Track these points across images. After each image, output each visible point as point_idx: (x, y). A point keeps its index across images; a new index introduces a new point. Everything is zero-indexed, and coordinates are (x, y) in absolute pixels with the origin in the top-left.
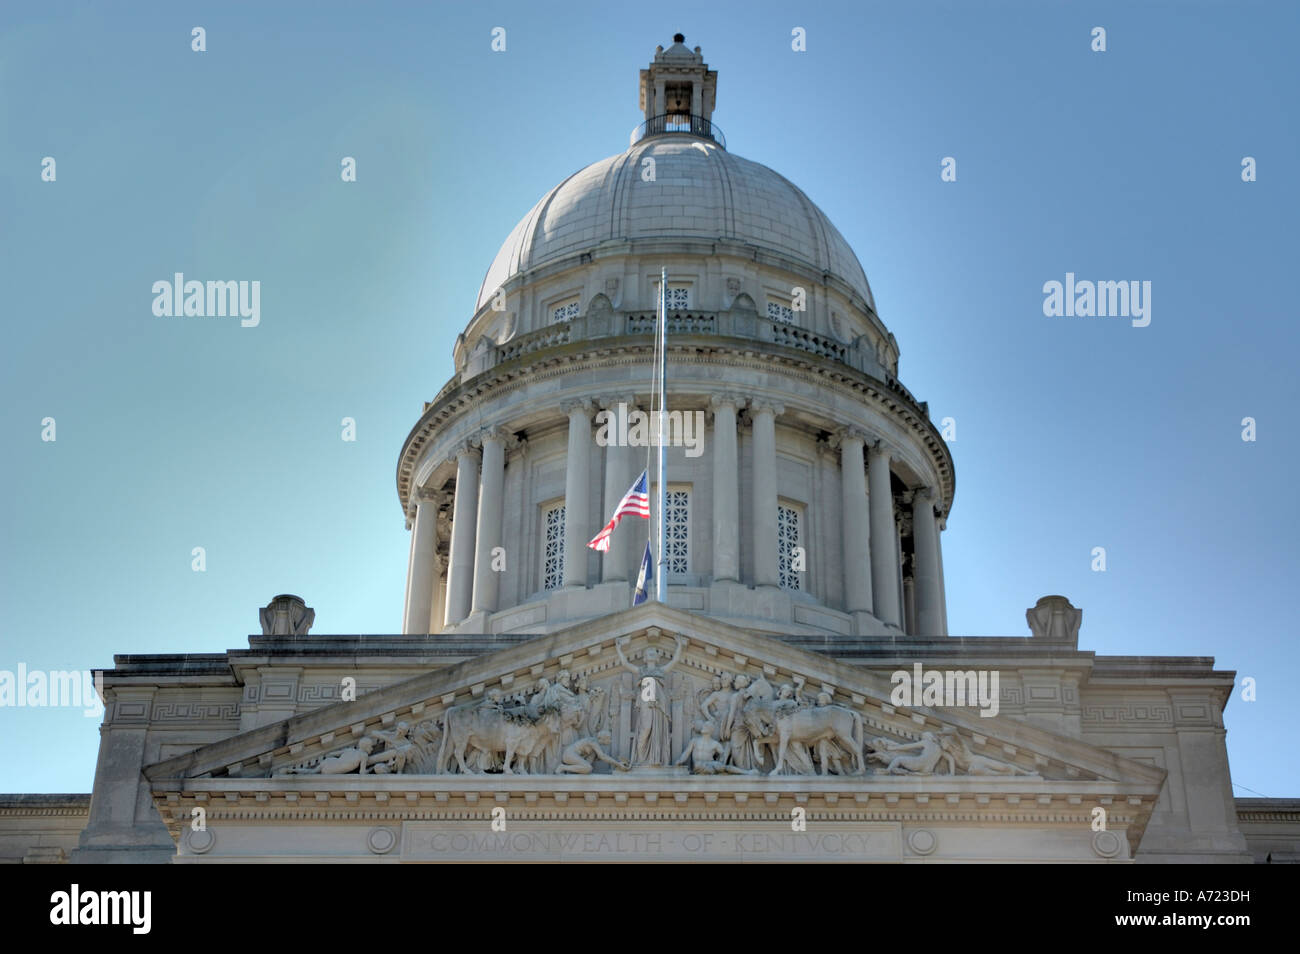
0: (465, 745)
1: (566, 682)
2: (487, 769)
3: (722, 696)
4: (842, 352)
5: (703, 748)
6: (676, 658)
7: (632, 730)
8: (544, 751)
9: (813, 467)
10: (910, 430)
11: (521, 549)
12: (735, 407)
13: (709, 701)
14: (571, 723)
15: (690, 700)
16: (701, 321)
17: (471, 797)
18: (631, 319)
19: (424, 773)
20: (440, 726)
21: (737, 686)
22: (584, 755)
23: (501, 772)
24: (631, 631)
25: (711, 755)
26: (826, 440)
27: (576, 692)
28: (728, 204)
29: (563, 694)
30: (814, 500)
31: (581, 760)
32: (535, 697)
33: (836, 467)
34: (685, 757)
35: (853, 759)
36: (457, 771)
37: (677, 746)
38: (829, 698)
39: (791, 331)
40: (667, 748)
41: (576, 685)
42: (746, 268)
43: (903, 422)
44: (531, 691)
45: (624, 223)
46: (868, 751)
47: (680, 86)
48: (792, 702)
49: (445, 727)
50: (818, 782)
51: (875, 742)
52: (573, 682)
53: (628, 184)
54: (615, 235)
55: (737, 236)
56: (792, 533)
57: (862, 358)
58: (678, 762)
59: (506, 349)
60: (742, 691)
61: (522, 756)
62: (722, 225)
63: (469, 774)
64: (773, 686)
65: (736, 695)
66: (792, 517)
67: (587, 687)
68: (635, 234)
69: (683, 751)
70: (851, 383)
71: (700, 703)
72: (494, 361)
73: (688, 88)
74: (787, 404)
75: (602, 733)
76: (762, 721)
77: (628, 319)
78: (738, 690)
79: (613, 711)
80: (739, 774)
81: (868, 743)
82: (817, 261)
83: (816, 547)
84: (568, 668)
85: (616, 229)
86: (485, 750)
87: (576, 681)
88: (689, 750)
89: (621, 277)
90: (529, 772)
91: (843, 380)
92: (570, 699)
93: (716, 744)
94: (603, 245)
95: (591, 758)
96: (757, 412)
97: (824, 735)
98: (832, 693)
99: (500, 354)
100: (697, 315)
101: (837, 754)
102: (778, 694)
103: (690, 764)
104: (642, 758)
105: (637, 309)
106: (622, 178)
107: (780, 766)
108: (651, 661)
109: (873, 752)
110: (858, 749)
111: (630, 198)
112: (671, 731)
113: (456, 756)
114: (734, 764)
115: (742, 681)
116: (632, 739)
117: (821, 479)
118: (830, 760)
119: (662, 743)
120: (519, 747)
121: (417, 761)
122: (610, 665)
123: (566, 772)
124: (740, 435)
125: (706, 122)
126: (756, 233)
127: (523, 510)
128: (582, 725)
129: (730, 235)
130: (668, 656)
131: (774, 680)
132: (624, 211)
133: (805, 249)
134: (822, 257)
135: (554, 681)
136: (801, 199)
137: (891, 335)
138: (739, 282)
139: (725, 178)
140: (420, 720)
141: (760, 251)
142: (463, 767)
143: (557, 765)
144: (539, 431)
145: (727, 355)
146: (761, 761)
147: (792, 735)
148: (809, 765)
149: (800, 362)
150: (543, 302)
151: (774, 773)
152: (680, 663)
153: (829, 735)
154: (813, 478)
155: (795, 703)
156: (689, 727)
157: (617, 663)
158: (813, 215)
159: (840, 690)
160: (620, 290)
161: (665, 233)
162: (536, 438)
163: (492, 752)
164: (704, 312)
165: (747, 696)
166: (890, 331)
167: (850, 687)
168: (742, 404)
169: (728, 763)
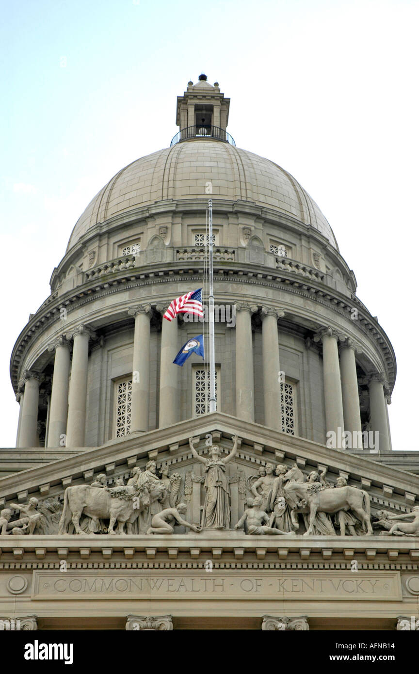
0: (79, 513)
1: (152, 469)
2: (96, 531)
3: (267, 480)
4: (322, 278)
5: (254, 516)
6: (232, 454)
7: (202, 504)
8: (137, 519)
9: (303, 356)
10: (368, 333)
11: (100, 409)
12: (251, 312)
13: (257, 483)
14: (157, 498)
15: (242, 484)
16: (226, 254)
17: (84, 552)
18: (178, 252)
19: (48, 534)
20: (61, 501)
21: (277, 472)
22: (167, 520)
23: (107, 533)
24: (200, 433)
25: (260, 522)
26: (312, 338)
27: (160, 477)
28: (242, 178)
29: (151, 478)
30: (304, 378)
31: (166, 524)
32: (131, 480)
33: (318, 357)
34: (240, 523)
35: (363, 525)
36: (74, 532)
37: (235, 516)
38: (345, 481)
39: (287, 262)
40: (228, 516)
41: (161, 472)
42: (255, 221)
43: (363, 327)
44: (127, 477)
45: (171, 190)
46: (374, 519)
47: (204, 108)
48: (317, 484)
49: (65, 502)
50: (339, 541)
51: (379, 512)
52: (158, 470)
53: (173, 165)
54: (165, 198)
55: (249, 200)
56: (289, 400)
57: (336, 282)
58: (236, 526)
59: (89, 273)
60: (281, 477)
61: (122, 522)
62: (238, 192)
63: (83, 535)
64: (304, 473)
65: (277, 479)
66: (288, 389)
67: (168, 474)
68: (179, 198)
69: (239, 519)
70: (329, 297)
71: (251, 486)
72: (81, 281)
73: (210, 109)
74: (286, 311)
75: (180, 505)
76: (297, 496)
77: (176, 252)
78: (278, 476)
79: (187, 491)
80: (281, 534)
81: (374, 514)
82: (303, 219)
83: (305, 410)
84: (155, 460)
85: (165, 194)
86: (95, 518)
87: (160, 469)
88: (243, 517)
89: (169, 226)
90: (127, 533)
91: (323, 296)
92: (156, 481)
93: (263, 514)
94: (158, 204)
95: (173, 523)
96: (266, 316)
97: (342, 508)
98: (347, 478)
99: (85, 276)
100: (223, 250)
101: (352, 521)
102: (307, 478)
103: (245, 528)
104: (209, 523)
105: (180, 246)
106: (169, 161)
107: (310, 529)
108: (215, 454)
109: (378, 520)
110: (367, 517)
111: (175, 174)
112: (230, 505)
113: (74, 522)
114: (277, 528)
115: (281, 469)
116: (202, 510)
117: (308, 363)
118: (347, 526)
119: (224, 512)
120: (120, 516)
121: (44, 526)
122: (185, 458)
123: (153, 533)
124: (253, 332)
125: (223, 131)
126: (262, 198)
127: (101, 384)
128: (165, 500)
129: (244, 199)
130: (226, 452)
131: (304, 469)
132: (171, 183)
133: (294, 211)
134: (306, 217)
135: (144, 469)
136: (291, 180)
137: (352, 272)
138: (251, 230)
139: (239, 162)
140: (46, 497)
141: (264, 210)
142: (78, 529)
143: (147, 529)
144: (112, 330)
145: (244, 276)
146: (297, 525)
147: (319, 507)
148: (332, 529)
149: (294, 282)
150: (114, 243)
151: (306, 534)
152: (234, 456)
153: (346, 508)
154: (303, 363)
155: (321, 485)
156: (243, 502)
157: (190, 457)
158: (299, 189)
159: (352, 476)
160: (169, 235)
161: (199, 197)
162: (109, 335)
163: (100, 520)
164: (228, 248)
165: (285, 479)
166: (351, 269)
167: (360, 473)
168: (255, 309)
169: (272, 527)
